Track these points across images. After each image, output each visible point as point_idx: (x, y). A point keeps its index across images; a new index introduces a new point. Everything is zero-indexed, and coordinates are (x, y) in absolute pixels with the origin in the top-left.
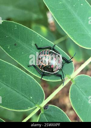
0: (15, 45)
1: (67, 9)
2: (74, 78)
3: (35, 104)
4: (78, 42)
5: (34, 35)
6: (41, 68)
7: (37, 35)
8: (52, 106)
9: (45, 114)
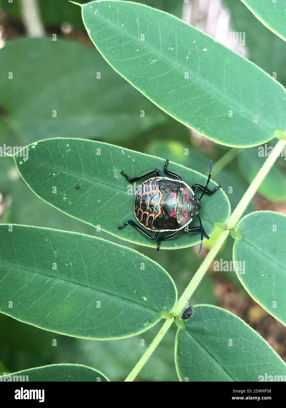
0: (78, 188)
1: (173, 71)
2: (237, 227)
3: (158, 312)
4: (221, 139)
5: (113, 153)
6: (149, 226)
7: (121, 150)
8: (200, 307)
9: (188, 329)
